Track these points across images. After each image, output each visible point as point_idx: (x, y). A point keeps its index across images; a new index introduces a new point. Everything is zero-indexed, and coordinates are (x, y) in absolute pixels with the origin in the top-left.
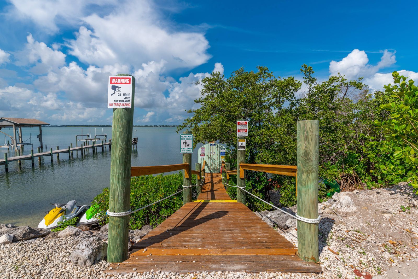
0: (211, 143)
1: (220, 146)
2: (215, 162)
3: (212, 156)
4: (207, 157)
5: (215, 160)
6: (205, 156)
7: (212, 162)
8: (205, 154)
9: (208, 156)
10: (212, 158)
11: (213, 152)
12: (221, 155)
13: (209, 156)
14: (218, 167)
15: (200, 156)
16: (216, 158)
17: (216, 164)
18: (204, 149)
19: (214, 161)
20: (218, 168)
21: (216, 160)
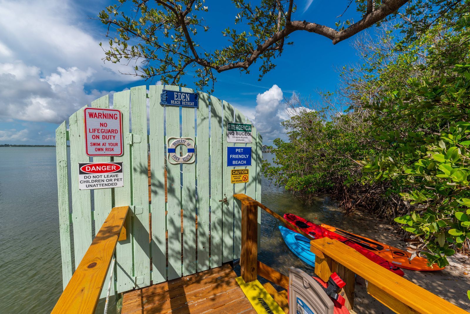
0: (169, 88)
1: (228, 113)
2: (196, 210)
3: (175, 172)
4: (141, 181)
5: (194, 195)
6: (125, 175)
7: (174, 211)
8: (125, 160)
9: (146, 171)
10: (177, 186)
11: (180, 144)
12: (230, 163)
13: (160, 176)
14: (217, 237)
15: (77, 177)
16: (203, 182)
17: (203, 218)
18: (112, 124)
19: (191, 206)
20: (217, 239)
21: (203, 193)
